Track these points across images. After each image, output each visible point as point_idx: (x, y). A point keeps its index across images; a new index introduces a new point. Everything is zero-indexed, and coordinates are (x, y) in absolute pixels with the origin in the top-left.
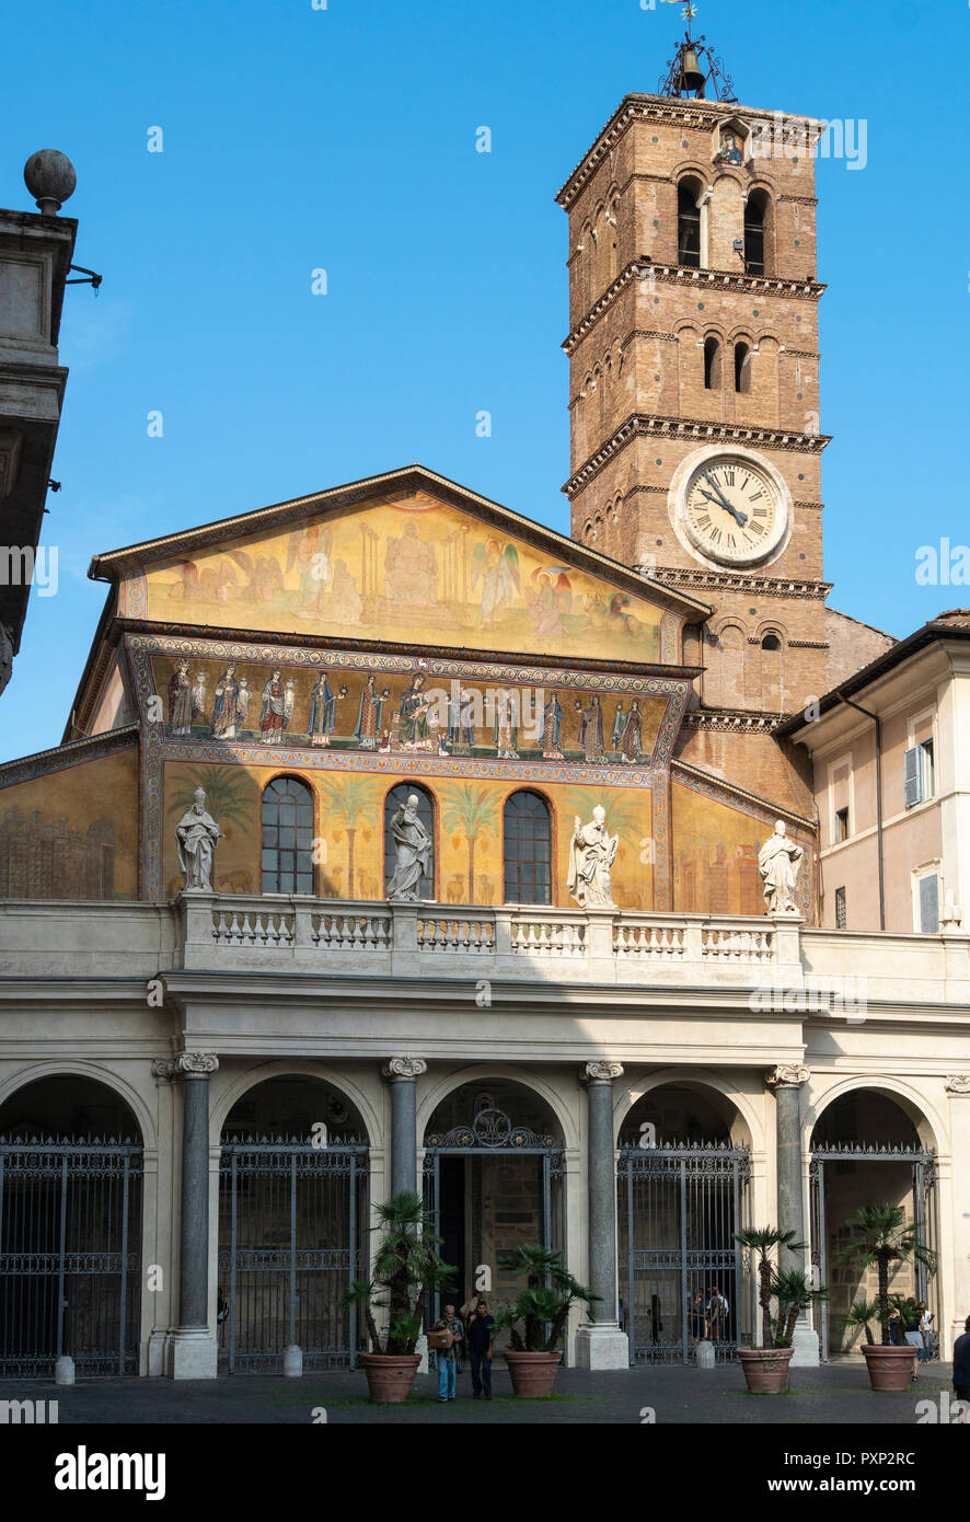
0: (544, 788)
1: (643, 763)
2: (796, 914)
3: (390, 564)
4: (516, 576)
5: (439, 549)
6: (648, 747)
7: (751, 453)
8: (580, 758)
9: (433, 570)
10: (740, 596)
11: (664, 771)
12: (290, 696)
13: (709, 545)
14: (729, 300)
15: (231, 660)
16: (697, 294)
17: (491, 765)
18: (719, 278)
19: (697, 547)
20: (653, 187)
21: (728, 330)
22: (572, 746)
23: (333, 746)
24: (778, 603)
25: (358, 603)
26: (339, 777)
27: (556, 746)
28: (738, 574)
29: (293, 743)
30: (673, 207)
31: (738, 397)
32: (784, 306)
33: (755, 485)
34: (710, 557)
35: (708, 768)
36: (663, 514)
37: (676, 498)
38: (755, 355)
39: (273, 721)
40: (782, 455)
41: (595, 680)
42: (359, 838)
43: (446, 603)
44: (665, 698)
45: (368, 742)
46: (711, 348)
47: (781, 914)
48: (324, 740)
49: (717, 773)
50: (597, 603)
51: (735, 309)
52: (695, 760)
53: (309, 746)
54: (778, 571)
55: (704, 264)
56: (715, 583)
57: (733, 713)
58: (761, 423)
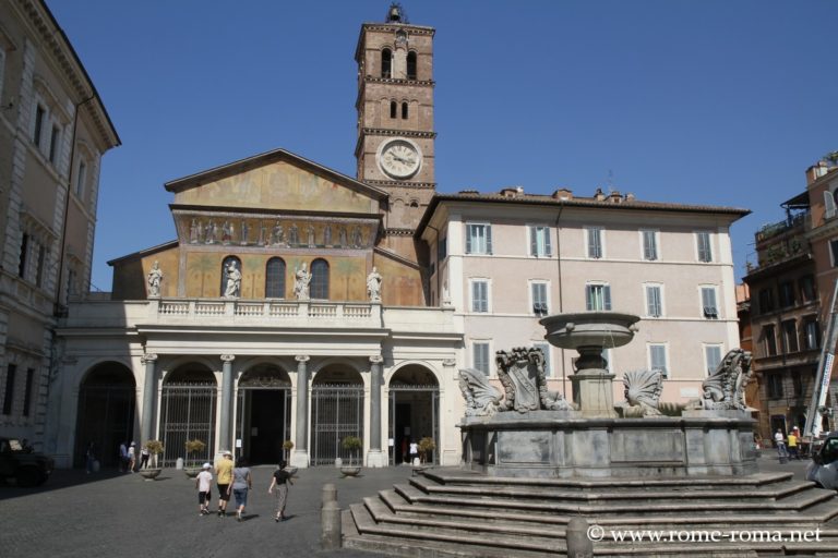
0: (327, 258)
1: (363, 248)
2: (380, 301)
3: (271, 182)
4: (317, 185)
5: (289, 176)
6: (365, 242)
7: (408, 140)
8: (339, 247)
9: (287, 184)
10: (402, 189)
11: (371, 251)
12: (232, 229)
13: (390, 171)
14: (400, 88)
15: (210, 217)
16: (388, 87)
17: (307, 250)
18: (396, 81)
19: (386, 172)
20: (372, 52)
21: (399, 98)
22: (336, 243)
23: (248, 245)
24: (416, 191)
25: (259, 196)
26: (250, 256)
27: (330, 243)
28: (400, 181)
29: (234, 245)
30: (380, 58)
31: (403, 121)
32: (420, 89)
33: (408, 150)
34: (390, 175)
35: (388, 250)
36: (374, 161)
37: (378, 156)
38: (410, 107)
39: (226, 237)
40: (419, 140)
41: (343, 219)
42: (256, 278)
43: (292, 195)
44: (369, 225)
45: (261, 244)
46: (393, 106)
47: (374, 301)
48: (245, 243)
49: (392, 251)
50: (347, 193)
51: (402, 92)
52: (383, 247)
53: (240, 245)
54: (417, 180)
55: (392, 76)
56: (391, 185)
57: (398, 230)
58: (412, 129)
